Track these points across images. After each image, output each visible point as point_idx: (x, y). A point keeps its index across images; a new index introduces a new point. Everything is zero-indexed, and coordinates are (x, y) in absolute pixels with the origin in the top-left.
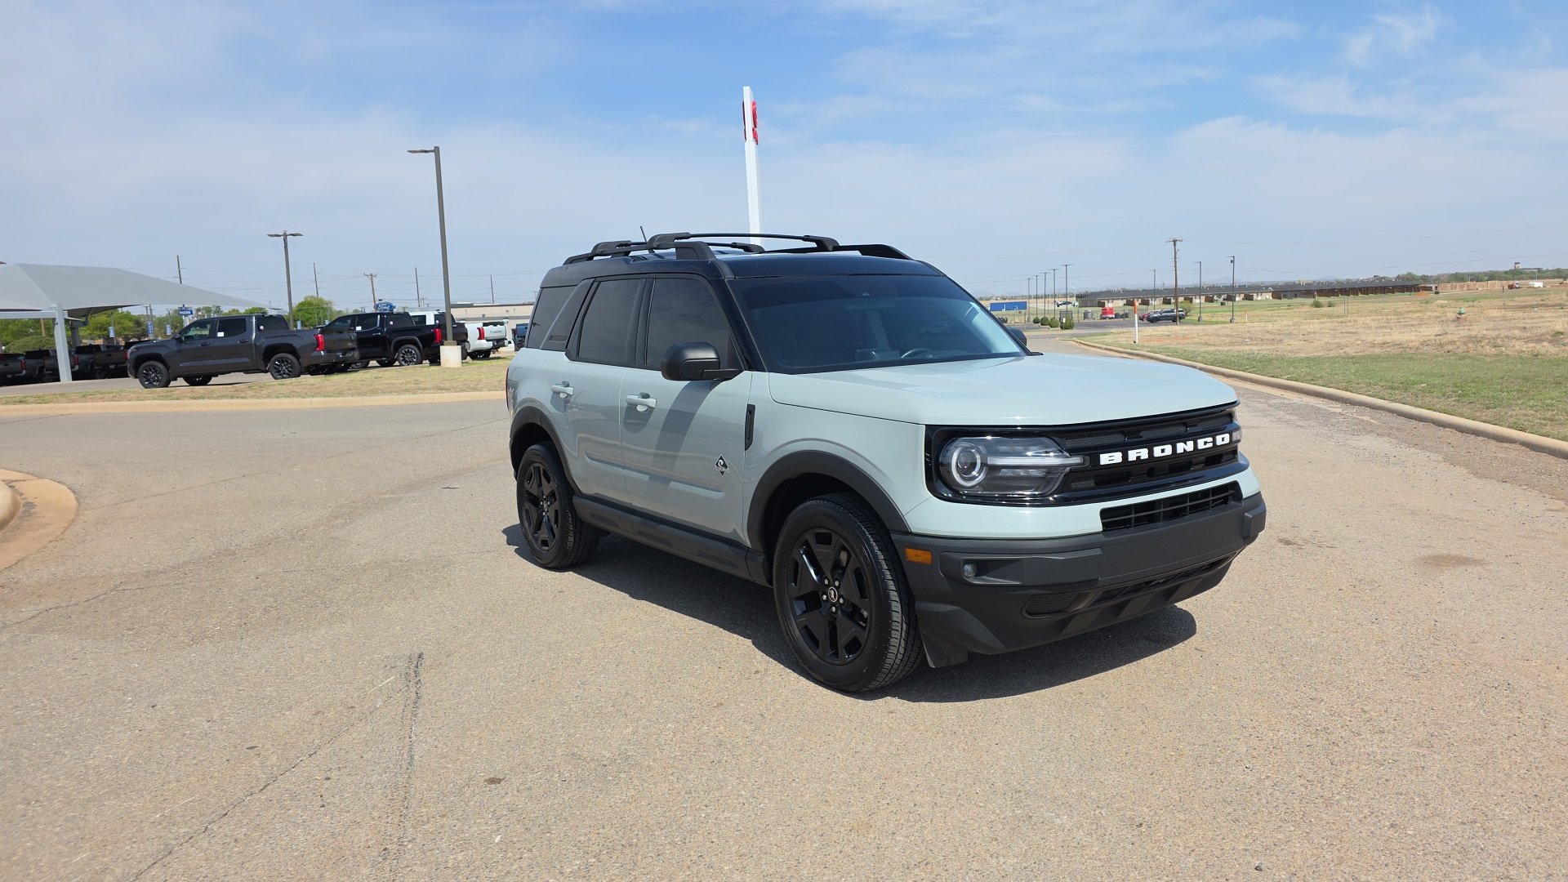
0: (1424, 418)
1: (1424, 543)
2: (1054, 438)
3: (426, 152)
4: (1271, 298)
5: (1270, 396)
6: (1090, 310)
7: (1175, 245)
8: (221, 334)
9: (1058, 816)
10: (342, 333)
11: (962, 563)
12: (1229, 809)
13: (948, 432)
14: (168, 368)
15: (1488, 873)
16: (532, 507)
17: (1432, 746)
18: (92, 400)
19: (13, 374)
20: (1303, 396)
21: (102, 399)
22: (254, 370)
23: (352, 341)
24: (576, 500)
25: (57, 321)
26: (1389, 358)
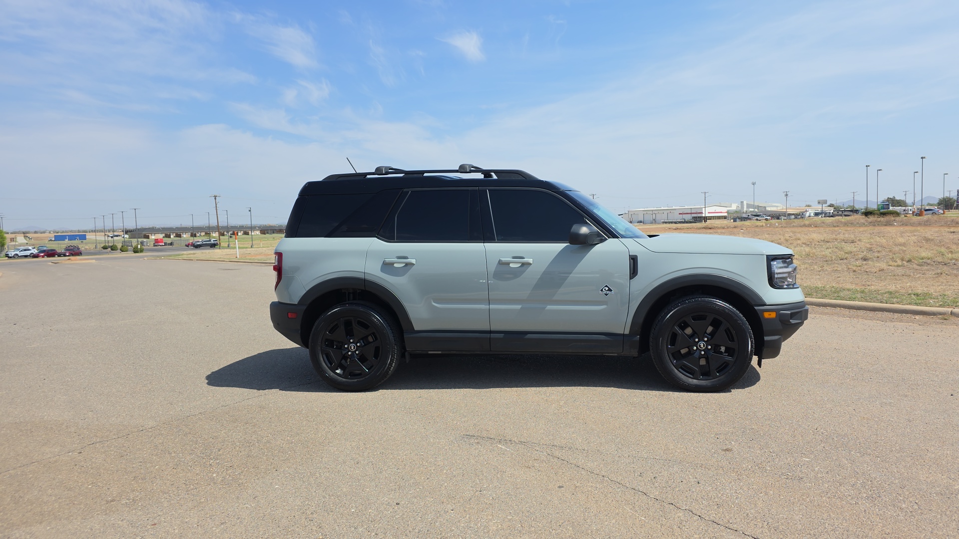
7: (215, 199)
11: (789, 315)
13: (773, 258)
24: (408, 336)
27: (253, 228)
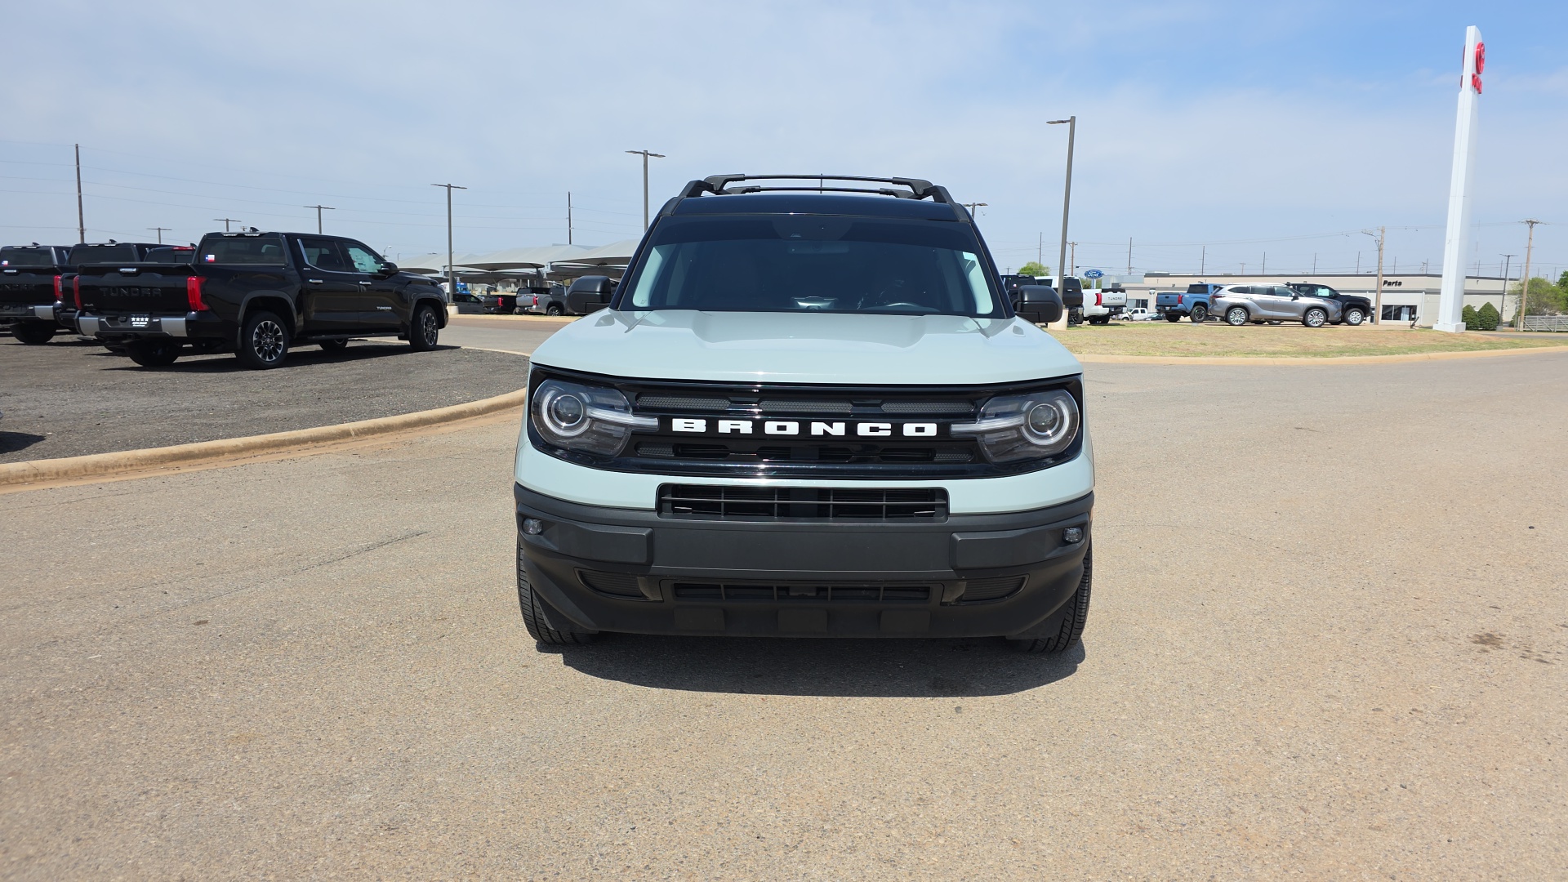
2: (624, 392)
3: (1063, 122)
11: (520, 515)
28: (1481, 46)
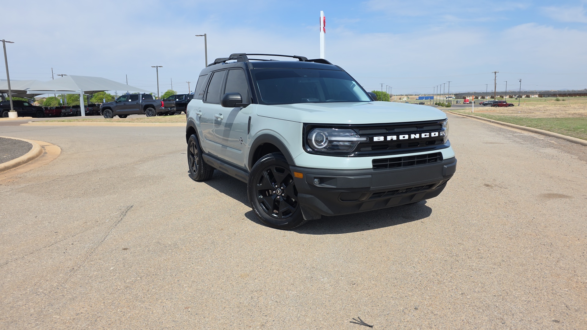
0: (578, 142)
1: (548, 189)
2: (354, 130)
3: (201, 36)
4: (538, 97)
5: (516, 132)
6: (459, 100)
7: (495, 74)
8: (130, 100)
9: (323, 278)
10: (170, 101)
11: (313, 178)
12: (395, 281)
13: (312, 126)
14: (113, 112)
15: (494, 316)
16: (192, 157)
17: (500, 265)
18: (86, 121)
19: (68, 113)
20: (528, 132)
21: (89, 121)
22: (140, 113)
23: (174, 104)
24: (203, 155)
25: (81, 95)
26: (573, 119)
27: (533, 93)
28: (324, 17)
